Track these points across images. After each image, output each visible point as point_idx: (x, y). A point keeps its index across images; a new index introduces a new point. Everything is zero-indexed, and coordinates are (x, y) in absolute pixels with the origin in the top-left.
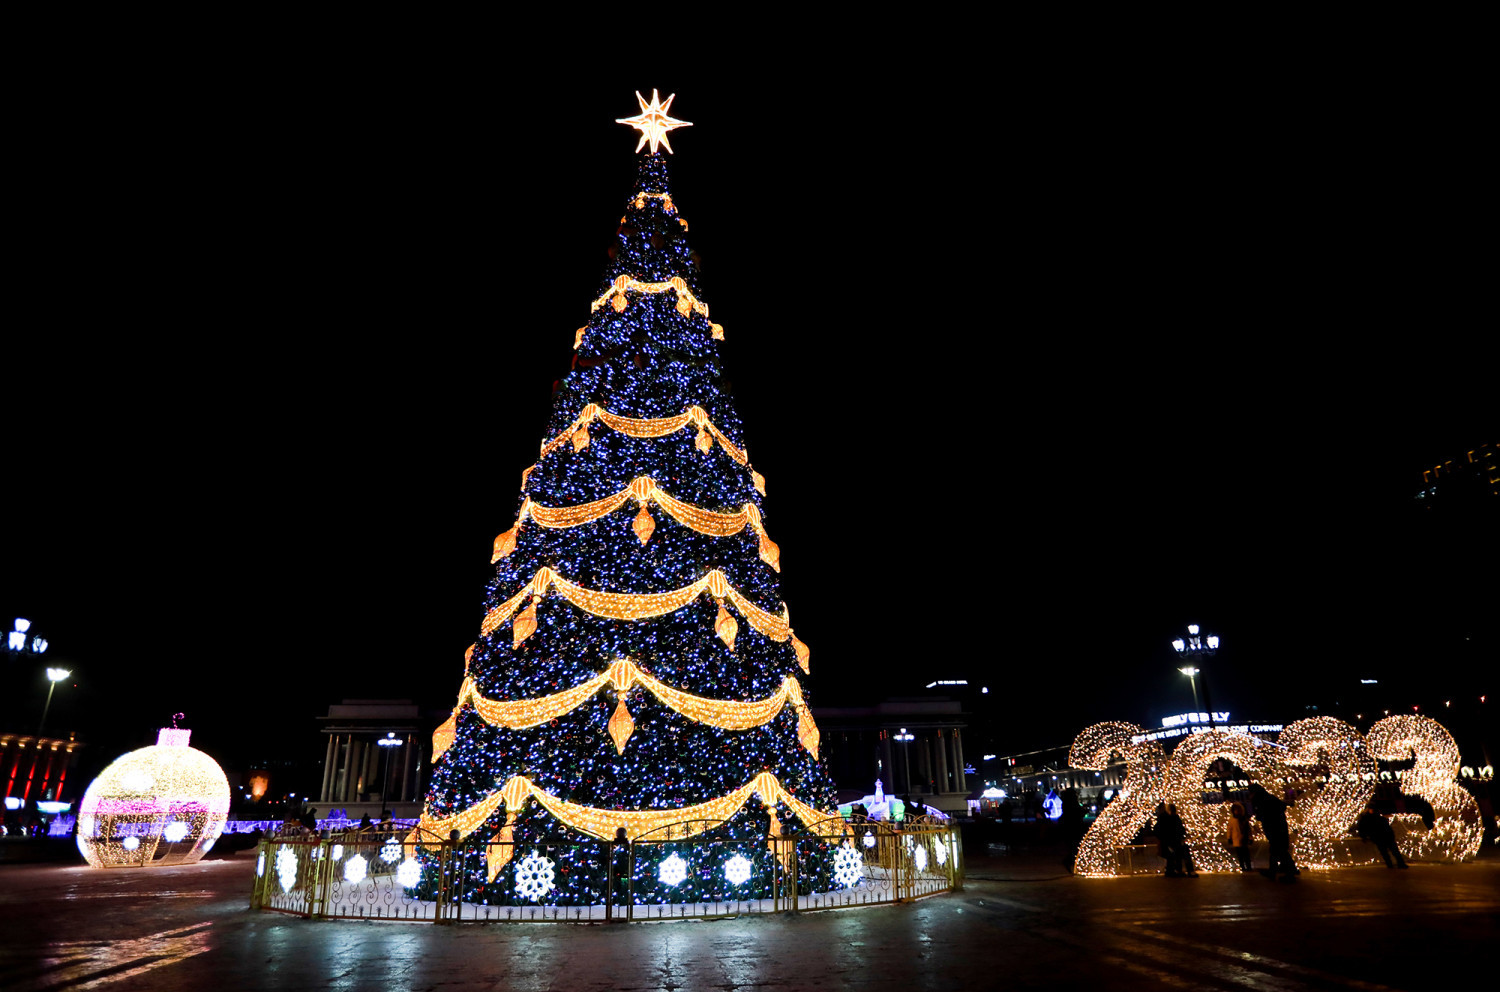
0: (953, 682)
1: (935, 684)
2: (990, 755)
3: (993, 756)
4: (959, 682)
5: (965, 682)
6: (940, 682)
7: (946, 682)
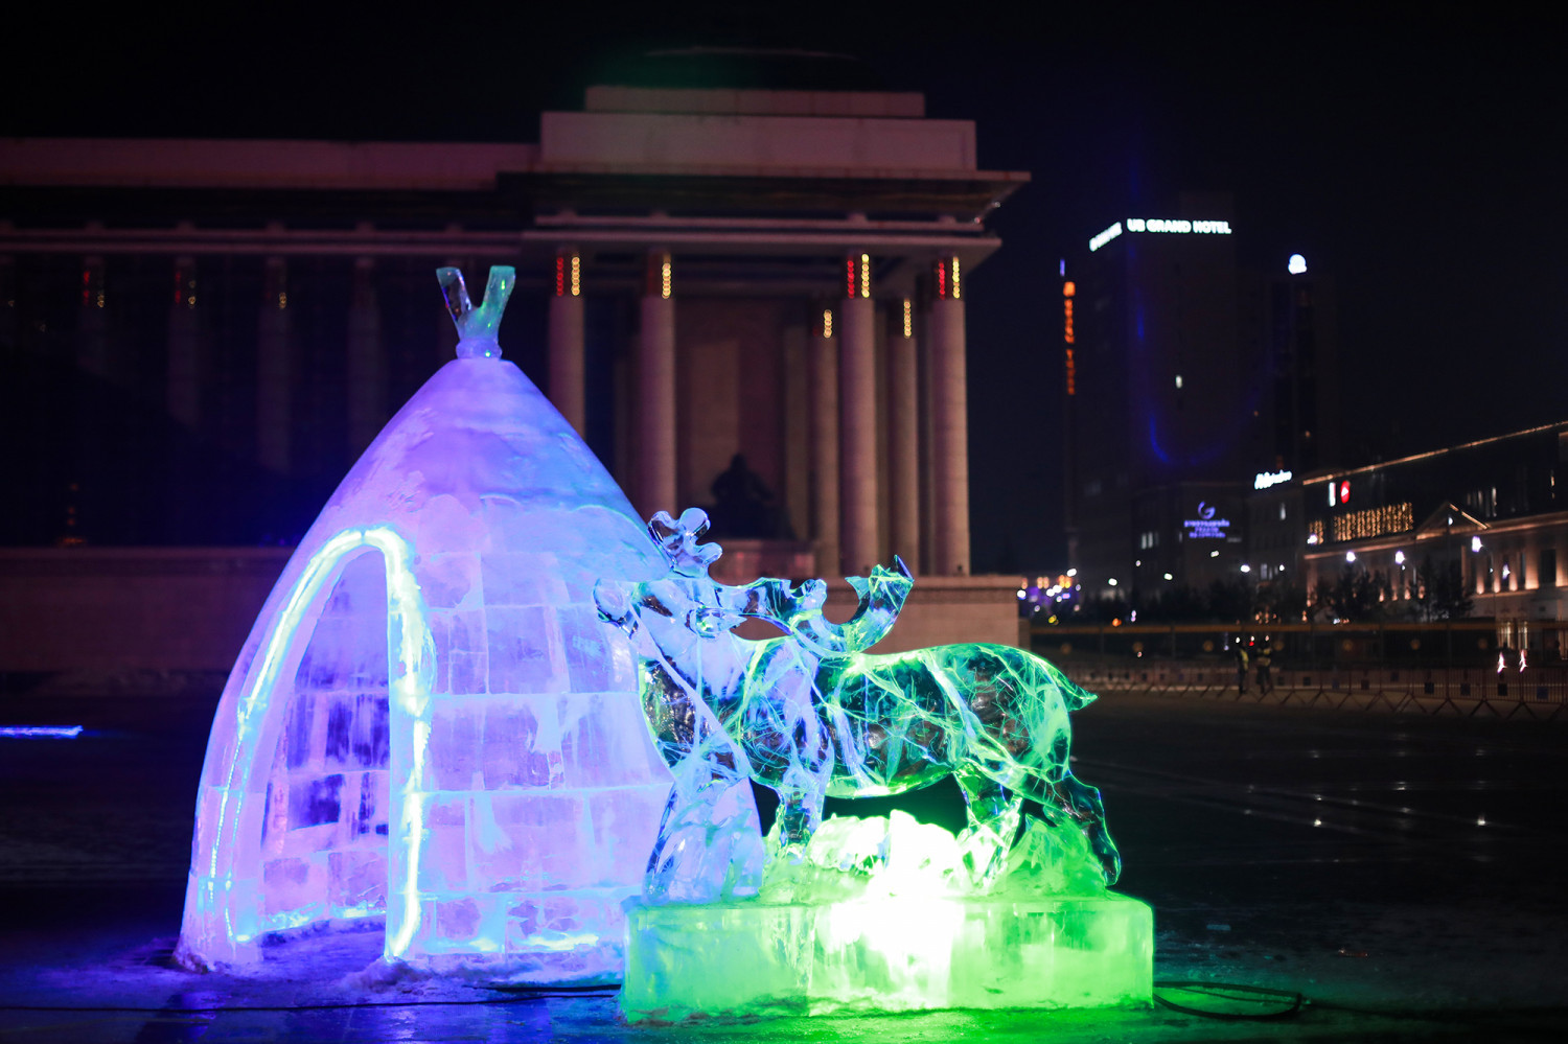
0: (1181, 226)
1: (1115, 230)
2: (1274, 471)
3: (1285, 476)
4: (1203, 227)
5: (1222, 227)
6: (1135, 225)
7: (1156, 226)
